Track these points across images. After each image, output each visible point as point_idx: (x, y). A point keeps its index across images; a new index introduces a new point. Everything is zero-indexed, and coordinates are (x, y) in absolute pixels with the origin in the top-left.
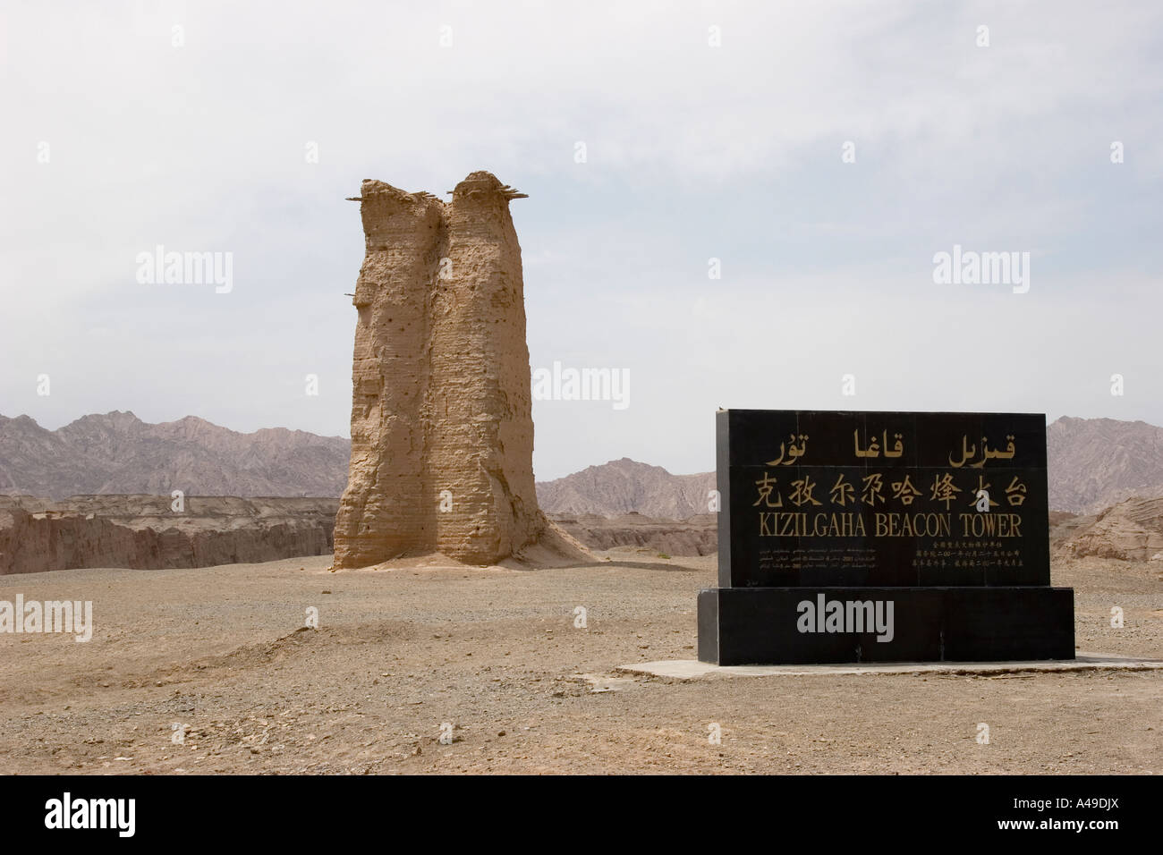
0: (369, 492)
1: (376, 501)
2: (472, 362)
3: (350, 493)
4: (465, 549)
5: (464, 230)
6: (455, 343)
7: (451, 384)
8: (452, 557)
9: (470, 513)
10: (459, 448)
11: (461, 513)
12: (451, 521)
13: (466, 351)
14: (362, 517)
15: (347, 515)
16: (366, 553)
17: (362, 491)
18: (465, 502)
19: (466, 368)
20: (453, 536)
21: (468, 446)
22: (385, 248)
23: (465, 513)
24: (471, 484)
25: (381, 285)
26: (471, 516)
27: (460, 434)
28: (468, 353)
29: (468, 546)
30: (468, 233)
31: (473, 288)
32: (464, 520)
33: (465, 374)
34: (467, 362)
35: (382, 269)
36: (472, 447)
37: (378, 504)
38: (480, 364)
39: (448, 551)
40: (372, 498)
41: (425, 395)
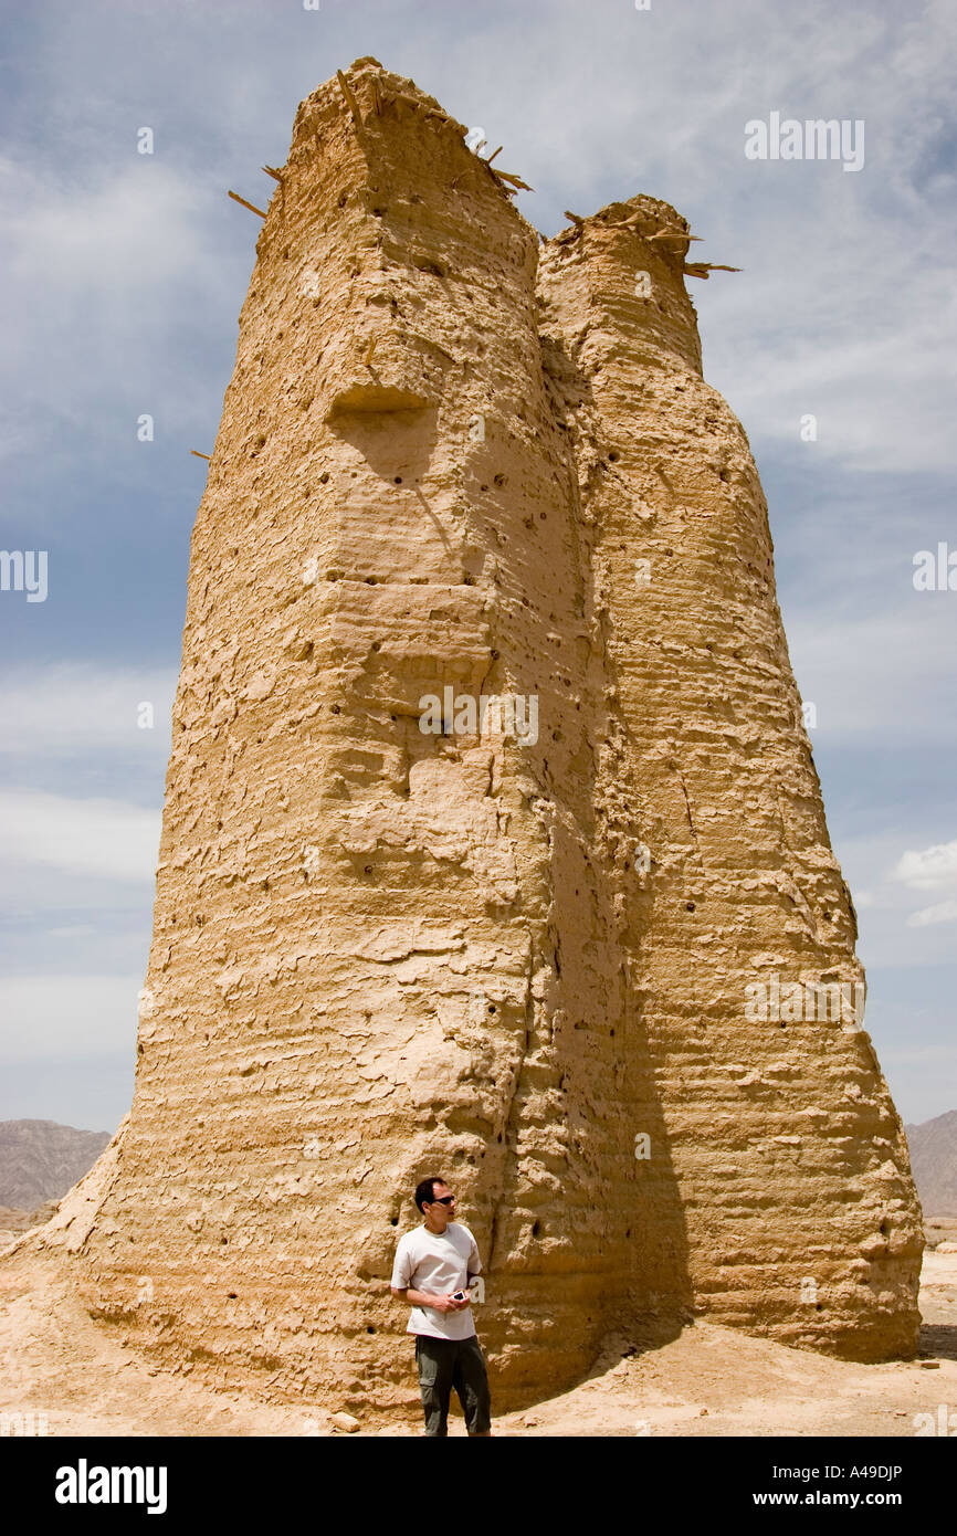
0: (522, 1080)
1: (553, 1114)
2: (754, 682)
3: (463, 1079)
4: (852, 1303)
5: (643, 322)
6: (695, 611)
7: (695, 736)
8: (788, 1340)
9: (848, 1174)
10: (762, 947)
11: (813, 1171)
12: (767, 1203)
13: (731, 644)
14: (510, 1182)
15: (466, 1171)
16: (538, 1339)
17: (500, 1070)
18: (824, 1135)
19: (738, 696)
20: (782, 1258)
21: (795, 941)
22: (436, 270)
23: (830, 1171)
24: (834, 1071)
25: (466, 363)
26: (854, 1184)
27: (765, 901)
28: (736, 655)
29: (865, 1292)
30: (656, 334)
31: (724, 475)
32: (829, 1198)
33: (740, 714)
34: (739, 678)
35: (449, 318)
36: (813, 946)
37: (561, 1130)
38: (777, 691)
39: (759, 1316)
40: (535, 1102)
41: (605, 753)
